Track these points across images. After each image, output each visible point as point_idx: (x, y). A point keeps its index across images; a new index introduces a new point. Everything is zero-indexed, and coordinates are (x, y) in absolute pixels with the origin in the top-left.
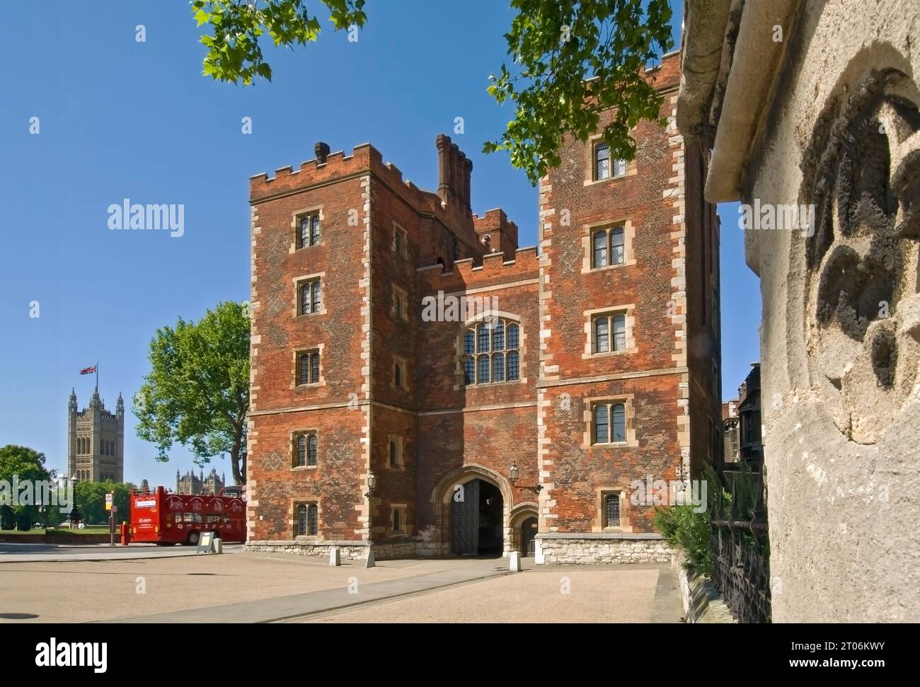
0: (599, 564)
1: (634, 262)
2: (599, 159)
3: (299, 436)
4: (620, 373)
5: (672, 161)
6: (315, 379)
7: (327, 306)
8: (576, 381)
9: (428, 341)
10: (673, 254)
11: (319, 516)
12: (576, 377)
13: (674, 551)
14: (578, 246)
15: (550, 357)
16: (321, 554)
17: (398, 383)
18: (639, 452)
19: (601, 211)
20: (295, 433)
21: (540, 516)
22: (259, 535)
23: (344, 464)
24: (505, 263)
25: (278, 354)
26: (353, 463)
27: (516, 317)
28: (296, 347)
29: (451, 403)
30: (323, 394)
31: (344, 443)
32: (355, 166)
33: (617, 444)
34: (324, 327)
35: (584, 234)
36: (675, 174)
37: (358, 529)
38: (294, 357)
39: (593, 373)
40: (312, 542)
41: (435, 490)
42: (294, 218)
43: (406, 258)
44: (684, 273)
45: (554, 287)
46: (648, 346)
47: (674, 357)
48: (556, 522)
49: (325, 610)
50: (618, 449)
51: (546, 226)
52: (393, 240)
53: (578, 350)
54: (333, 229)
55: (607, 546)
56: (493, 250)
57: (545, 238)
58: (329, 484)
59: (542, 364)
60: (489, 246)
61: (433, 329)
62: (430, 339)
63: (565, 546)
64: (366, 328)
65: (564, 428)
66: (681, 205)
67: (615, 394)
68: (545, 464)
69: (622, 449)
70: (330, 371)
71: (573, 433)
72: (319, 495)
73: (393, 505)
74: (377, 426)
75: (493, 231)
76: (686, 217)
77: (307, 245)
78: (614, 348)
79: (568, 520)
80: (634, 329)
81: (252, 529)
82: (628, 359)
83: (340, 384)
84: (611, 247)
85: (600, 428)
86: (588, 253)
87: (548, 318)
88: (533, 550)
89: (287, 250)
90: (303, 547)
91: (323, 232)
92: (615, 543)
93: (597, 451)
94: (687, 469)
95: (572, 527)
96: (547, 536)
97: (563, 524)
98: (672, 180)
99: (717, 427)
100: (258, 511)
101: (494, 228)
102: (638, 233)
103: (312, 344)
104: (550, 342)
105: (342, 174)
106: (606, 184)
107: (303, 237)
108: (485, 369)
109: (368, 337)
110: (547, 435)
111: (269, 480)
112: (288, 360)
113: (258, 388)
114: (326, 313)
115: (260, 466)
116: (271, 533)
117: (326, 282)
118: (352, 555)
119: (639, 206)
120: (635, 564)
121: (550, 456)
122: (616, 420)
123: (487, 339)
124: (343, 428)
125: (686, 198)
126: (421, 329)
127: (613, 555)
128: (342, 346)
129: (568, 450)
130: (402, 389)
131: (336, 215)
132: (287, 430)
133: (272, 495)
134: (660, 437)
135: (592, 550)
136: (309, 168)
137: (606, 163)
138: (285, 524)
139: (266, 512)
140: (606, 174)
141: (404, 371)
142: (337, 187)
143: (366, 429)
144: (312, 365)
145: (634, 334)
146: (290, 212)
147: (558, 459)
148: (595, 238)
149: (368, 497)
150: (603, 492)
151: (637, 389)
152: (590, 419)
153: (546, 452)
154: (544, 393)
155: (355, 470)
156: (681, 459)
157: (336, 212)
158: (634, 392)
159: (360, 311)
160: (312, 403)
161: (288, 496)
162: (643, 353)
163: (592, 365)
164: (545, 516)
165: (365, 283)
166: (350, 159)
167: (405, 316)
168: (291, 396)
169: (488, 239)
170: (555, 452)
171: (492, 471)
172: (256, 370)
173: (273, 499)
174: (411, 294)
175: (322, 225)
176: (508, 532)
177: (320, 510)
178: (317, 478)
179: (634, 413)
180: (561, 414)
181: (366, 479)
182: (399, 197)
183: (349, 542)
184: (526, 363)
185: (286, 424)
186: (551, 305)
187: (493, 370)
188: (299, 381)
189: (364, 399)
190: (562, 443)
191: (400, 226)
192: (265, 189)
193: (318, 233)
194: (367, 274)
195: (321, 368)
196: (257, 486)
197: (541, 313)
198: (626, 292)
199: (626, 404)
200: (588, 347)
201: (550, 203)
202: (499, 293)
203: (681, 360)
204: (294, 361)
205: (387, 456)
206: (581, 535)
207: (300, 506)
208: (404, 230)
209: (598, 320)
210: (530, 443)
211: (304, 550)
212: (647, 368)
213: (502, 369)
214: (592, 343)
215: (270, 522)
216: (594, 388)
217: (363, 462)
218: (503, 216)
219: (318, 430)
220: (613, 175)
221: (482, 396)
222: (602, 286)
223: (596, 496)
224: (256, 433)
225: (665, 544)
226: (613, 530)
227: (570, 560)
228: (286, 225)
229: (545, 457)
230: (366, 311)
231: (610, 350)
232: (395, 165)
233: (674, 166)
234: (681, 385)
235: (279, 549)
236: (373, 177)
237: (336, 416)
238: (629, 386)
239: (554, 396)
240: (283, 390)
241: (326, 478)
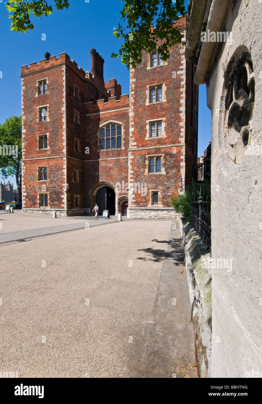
0: (150, 218)
1: (166, 101)
2: (153, 58)
3: (40, 169)
4: (159, 145)
5: (181, 59)
6: (46, 147)
7: (50, 118)
8: (143, 148)
9: (87, 132)
10: (181, 97)
11: (48, 199)
12: (143, 147)
13: (178, 214)
14: (144, 94)
15: (133, 139)
16: (49, 214)
17: (76, 149)
18: (166, 176)
19: (153, 80)
20: (39, 168)
21: (129, 201)
22: (27, 206)
23: (57, 180)
24: (117, 101)
25: (32, 137)
26: (60, 179)
27: (120, 123)
28: (38, 134)
29: (96, 157)
30: (49, 153)
31: (57, 172)
32: (60, 62)
33: (158, 173)
34: (49, 126)
35: (147, 89)
36: (182, 65)
37: (63, 204)
38: (38, 138)
39: (149, 145)
40: (46, 209)
41: (90, 190)
42: (37, 82)
43: (79, 99)
44: (185, 105)
45: (135, 111)
46: (170, 135)
47: (180, 139)
48: (135, 203)
49: (52, 234)
50: (158, 175)
51: (132, 86)
52: (74, 91)
53: (144, 136)
54: (51, 87)
55: (153, 212)
56: (112, 95)
57: (132, 91)
58: (52, 187)
59: (130, 142)
60: (110, 94)
61: (89, 127)
62: (88, 131)
63: (138, 212)
64: (64, 127)
65: (138, 167)
66: (184, 77)
67: (158, 154)
68: (131, 181)
69: (159, 175)
70: (51, 144)
71: (142, 169)
72: (48, 191)
73: (75, 196)
74: (69, 165)
75: (112, 88)
76: (186, 82)
77: (42, 94)
78: (157, 136)
79: (139, 202)
80: (165, 128)
81: (24, 204)
82: (163, 140)
83: (55, 149)
84: (157, 94)
85: (152, 167)
86: (148, 97)
87: (133, 123)
88: (126, 213)
89: (35, 95)
90: (43, 211)
91: (48, 88)
92: (156, 211)
93: (150, 176)
94: (184, 183)
95: (141, 205)
96: (131, 208)
97: (137, 204)
98: (181, 67)
99: (195, 167)
100: (26, 197)
101: (112, 86)
102: (168, 89)
103: (44, 133)
104: (133, 133)
105: (55, 65)
106: (155, 69)
107: (41, 90)
108: (109, 143)
109: (65, 130)
110: (132, 170)
111: (30, 185)
112: (36, 139)
113: (25, 150)
114: (49, 121)
115: (27, 180)
116: (31, 205)
117: (49, 108)
118: (60, 214)
119: (168, 78)
120: (163, 219)
121: (133, 178)
122: (157, 164)
123: (110, 132)
124: (56, 166)
125: (186, 75)
126: (85, 127)
127: (156, 215)
128: (56, 134)
129: (139, 175)
130: (78, 151)
131: (53, 81)
132: (36, 167)
133: (31, 191)
134: (174, 170)
135: (148, 213)
136: (43, 63)
137: (156, 60)
138: (36, 202)
139: (29, 197)
140: (155, 65)
141: (79, 144)
142: (53, 70)
143: (65, 167)
144: (45, 141)
145: (165, 130)
146: (36, 81)
147: (136, 179)
148: (151, 91)
149: (66, 192)
150: (152, 192)
151: (166, 152)
152: (148, 164)
153: (132, 176)
154: (131, 153)
155: (61, 182)
156: (182, 179)
157: (53, 80)
158: (165, 153)
159: (62, 120)
160: (45, 156)
161: (37, 191)
162: (169, 137)
163: (149, 142)
164: (131, 201)
165: (64, 109)
166: (58, 59)
167: (79, 122)
168: (37, 153)
169: (110, 91)
170: (135, 176)
171: (111, 183)
172: (24, 143)
173: (32, 193)
174: (81, 113)
175: (48, 86)
176: (117, 206)
177: (49, 197)
178: (47, 185)
179: (164, 161)
180: (137, 161)
181: (65, 185)
182: (76, 74)
183: (59, 209)
184: (124, 141)
185: (36, 164)
186: (134, 118)
187: (112, 144)
188: (40, 147)
189: (64, 155)
190: (137, 172)
191: (77, 86)
192: (26, 71)
193: (46, 88)
194: (65, 105)
195: (48, 142)
196: (26, 188)
197: (130, 121)
198: (162, 113)
199: (161, 158)
200: (148, 135)
201: (134, 77)
202: (114, 113)
203: (183, 140)
204: (38, 140)
205: (72, 177)
206: (144, 208)
207: (41, 195)
208: (78, 87)
209: (152, 124)
210: (125, 173)
211: (43, 212)
212: (170, 143)
213: (115, 143)
214: (149, 133)
215: (31, 201)
216: (149, 151)
217: (64, 179)
218: (116, 82)
219: (47, 166)
220: (158, 65)
221: (107, 154)
222: (154, 110)
223: (149, 193)
224: (25, 168)
225: (175, 211)
226: (155, 206)
227: (140, 217)
228: (34, 85)
229: (131, 178)
230: (64, 120)
231: (156, 136)
232: (75, 61)
233: (182, 61)
234: (182, 150)
235: (34, 212)
236: (67, 66)
237: (54, 161)
238: (163, 150)
239: (134, 154)
240: (34, 151)
241: (51, 185)
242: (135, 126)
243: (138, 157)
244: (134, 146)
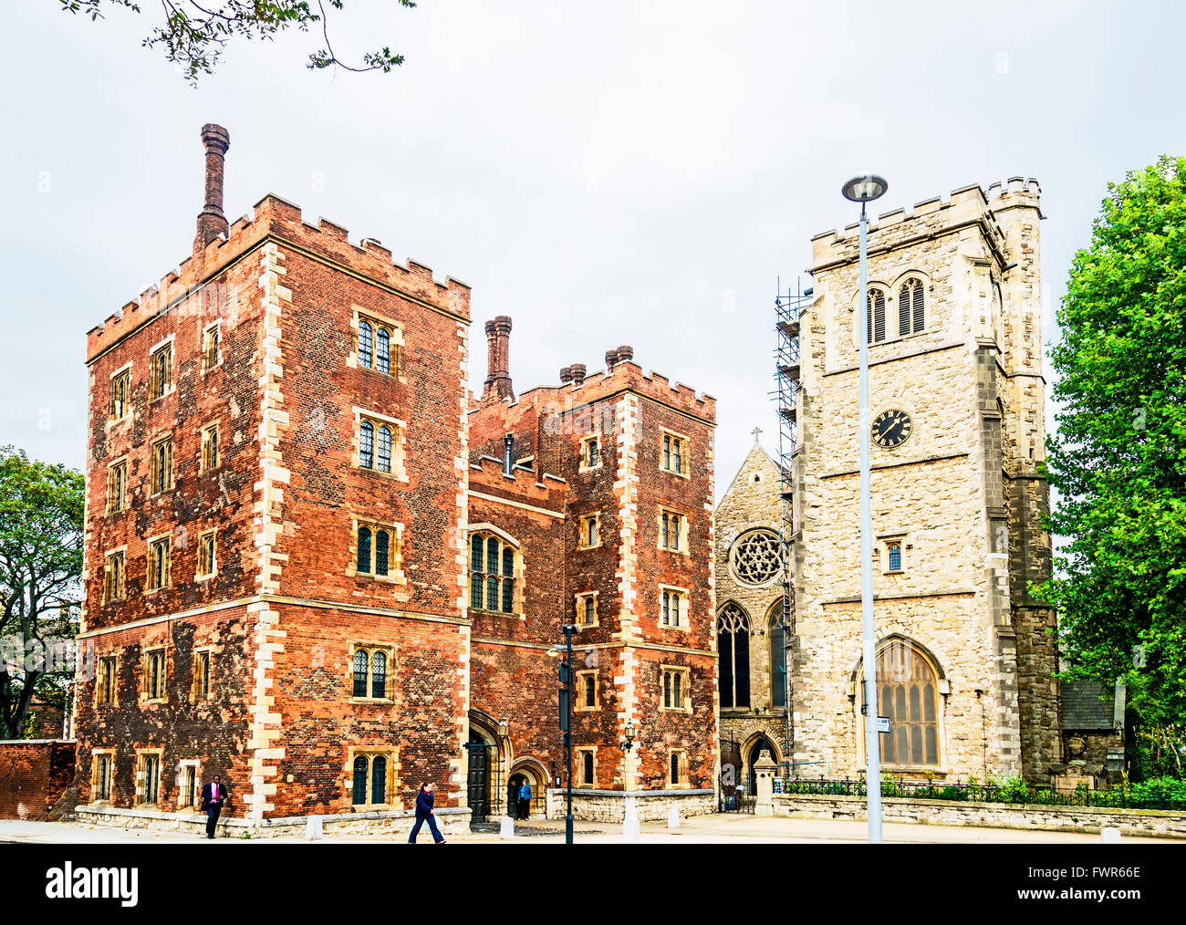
1: (688, 554)
4: (681, 647)
6: (382, 569)
7: (410, 472)
8: (654, 646)
10: (709, 558)
12: (653, 643)
15: (636, 617)
18: (693, 719)
19: (669, 498)
20: (357, 645)
22: (284, 808)
23: (434, 702)
26: (446, 701)
28: (358, 513)
30: (402, 597)
31: (436, 672)
34: (403, 500)
35: (658, 513)
37: (453, 791)
38: (354, 528)
39: (664, 642)
40: (384, 814)
42: (356, 315)
46: (696, 626)
47: (710, 643)
48: (641, 781)
50: (680, 714)
53: (655, 618)
58: (413, 728)
59: (628, 623)
63: (650, 803)
65: (647, 689)
67: (680, 665)
70: (414, 567)
71: (653, 695)
72: (397, 743)
79: (650, 778)
81: (270, 798)
83: (428, 589)
86: (661, 531)
92: (681, 798)
95: (653, 785)
96: (638, 793)
100: (285, 766)
103: (384, 517)
105: (434, 300)
106: (673, 476)
109: (464, 537)
111: (308, 715)
112: (345, 529)
114: (407, 481)
116: (309, 803)
121: (638, 715)
124: (434, 651)
128: (431, 537)
129: (649, 711)
132: (344, 639)
133: (314, 740)
134: (704, 707)
138: (338, 788)
139: (299, 768)
142: (423, 312)
143: (465, 659)
144: (376, 546)
145: (688, 615)
146: (348, 304)
147: (643, 718)
149: (466, 748)
150: (672, 753)
151: (692, 664)
152: (664, 684)
154: (633, 653)
155: (450, 712)
158: (690, 666)
159: (457, 499)
160: (387, 606)
161: (342, 742)
162: (694, 633)
163: (663, 635)
164: (633, 775)
168: (349, 587)
173: (315, 746)
177: (397, 766)
178: (394, 716)
179: (690, 684)
180: (645, 676)
181: (466, 724)
183: (442, 810)
185: (342, 629)
186: (636, 568)
189: (460, 617)
190: (646, 703)
192: (302, 235)
194: (465, 454)
195: (398, 558)
196: (283, 724)
198: (684, 578)
199: (684, 676)
200: (662, 617)
203: (714, 646)
204: (353, 534)
207: (360, 761)
212: (696, 647)
215: (308, 785)
216: (666, 656)
217: (461, 701)
219: (396, 646)
222: (670, 565)
223: (668, 755)
224: (283, 634)
226: (679, 788)
227: (654, 816)
229: (634, 716)
237: (425, 631)
238: (687, 660)
239: (640, 656)
240: (335, 574)
241: (408, 719)
242: (640, 585)
243: (647, 665)
244: (637, 635)
